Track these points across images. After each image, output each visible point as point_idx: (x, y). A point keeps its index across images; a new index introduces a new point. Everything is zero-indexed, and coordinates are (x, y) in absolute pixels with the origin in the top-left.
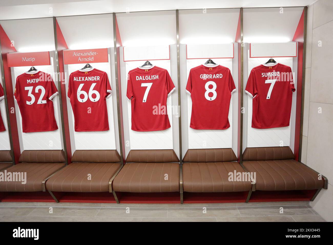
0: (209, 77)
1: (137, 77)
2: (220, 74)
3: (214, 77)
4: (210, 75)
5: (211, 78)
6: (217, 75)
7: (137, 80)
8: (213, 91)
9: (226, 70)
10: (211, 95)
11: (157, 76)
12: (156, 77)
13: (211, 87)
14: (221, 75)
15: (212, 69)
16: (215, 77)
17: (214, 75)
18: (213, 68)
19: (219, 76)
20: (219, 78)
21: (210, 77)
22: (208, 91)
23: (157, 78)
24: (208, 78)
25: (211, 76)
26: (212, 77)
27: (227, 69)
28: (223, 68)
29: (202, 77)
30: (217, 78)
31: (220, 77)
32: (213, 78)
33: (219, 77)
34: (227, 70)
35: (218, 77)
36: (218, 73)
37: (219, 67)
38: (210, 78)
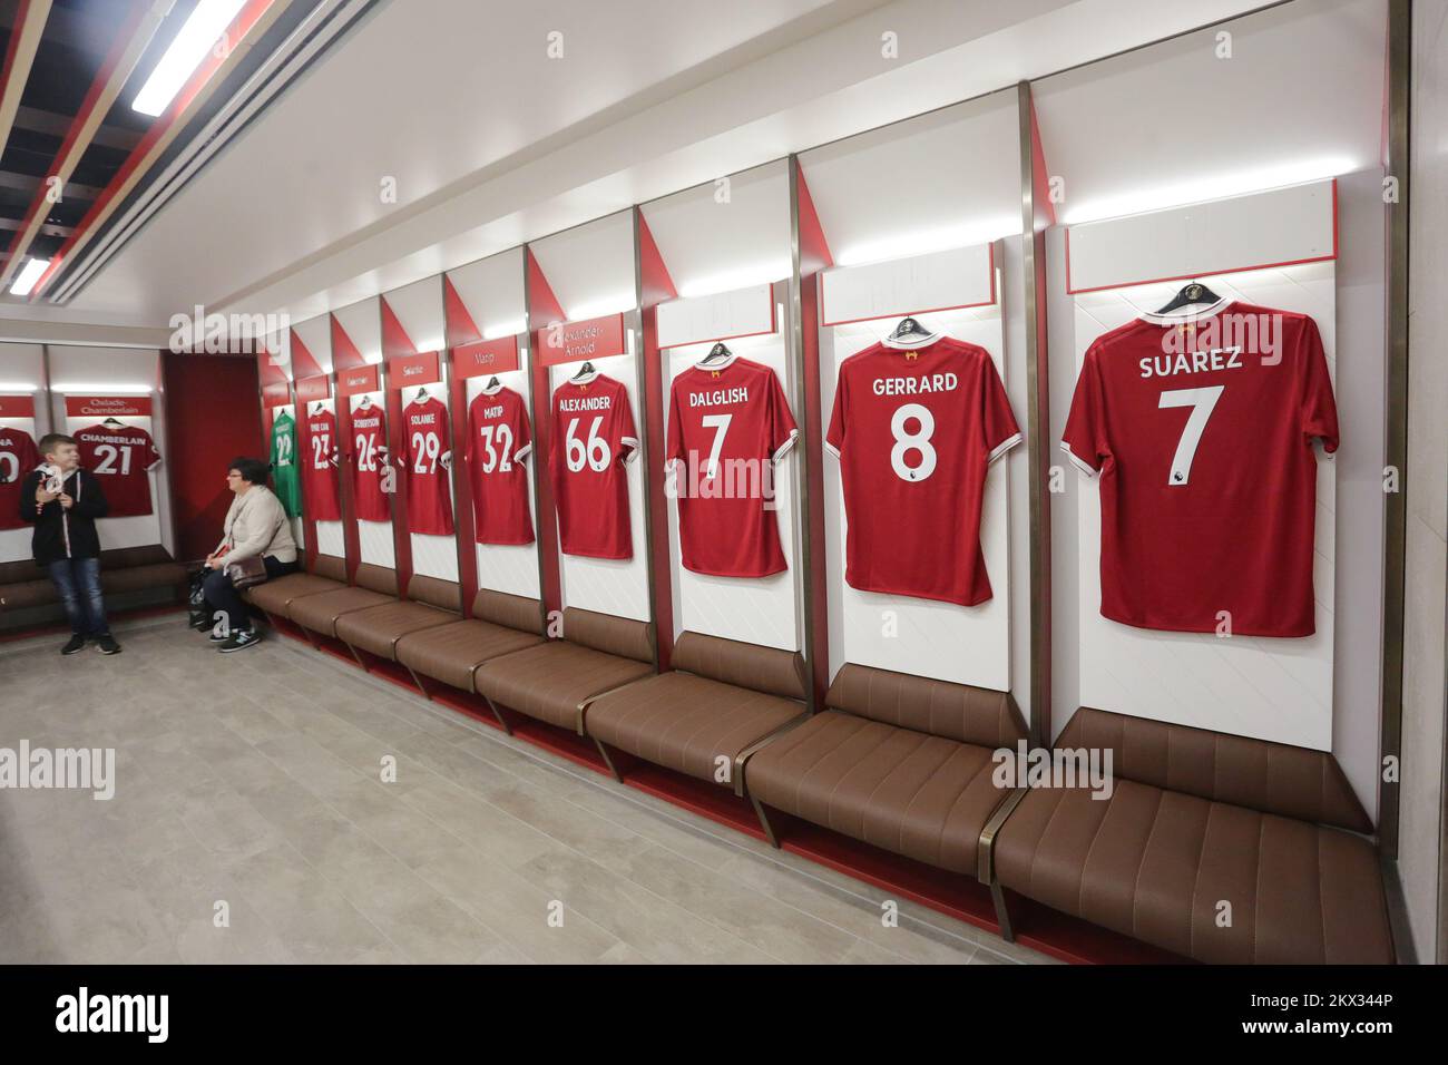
0: (905, 389)
1: (692, 395)
2: (948, 375)
3: (923, 387)
4: (909, 380)
5: (915, 392)
6: (935, 377)
7: (692, 405)
8: (922, 441)
9: (972, 356)
10: (913, 458)
11: (743, 392)
12: (741, 395)
13: (912, 427)
14: (951, 379)
15: (915, 355)
16: (928, 386)
17: (925, 378)
18: (921, 352)
19: (945, 382)
20: (942, 389)
21: (909, 387)
22: (903, 442)
23: (743, 397)
24: (903, 392)
25: (911, 383)
26: (917, 388)
27: (978, 350)
28: (957, 349)
29: (879, 390)
30: (935, 390)
31: (948, 388)
32: (921, 391)
33: (944, 386)
34: (976, 355)
35: (939, 385)
36: (940, 368)
37: (944, 345)
38: (908, 392)
